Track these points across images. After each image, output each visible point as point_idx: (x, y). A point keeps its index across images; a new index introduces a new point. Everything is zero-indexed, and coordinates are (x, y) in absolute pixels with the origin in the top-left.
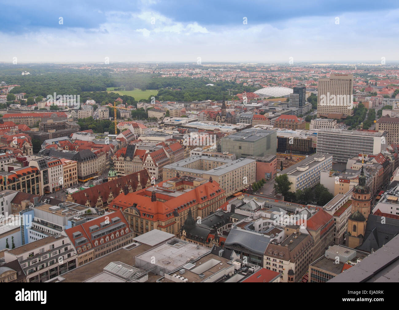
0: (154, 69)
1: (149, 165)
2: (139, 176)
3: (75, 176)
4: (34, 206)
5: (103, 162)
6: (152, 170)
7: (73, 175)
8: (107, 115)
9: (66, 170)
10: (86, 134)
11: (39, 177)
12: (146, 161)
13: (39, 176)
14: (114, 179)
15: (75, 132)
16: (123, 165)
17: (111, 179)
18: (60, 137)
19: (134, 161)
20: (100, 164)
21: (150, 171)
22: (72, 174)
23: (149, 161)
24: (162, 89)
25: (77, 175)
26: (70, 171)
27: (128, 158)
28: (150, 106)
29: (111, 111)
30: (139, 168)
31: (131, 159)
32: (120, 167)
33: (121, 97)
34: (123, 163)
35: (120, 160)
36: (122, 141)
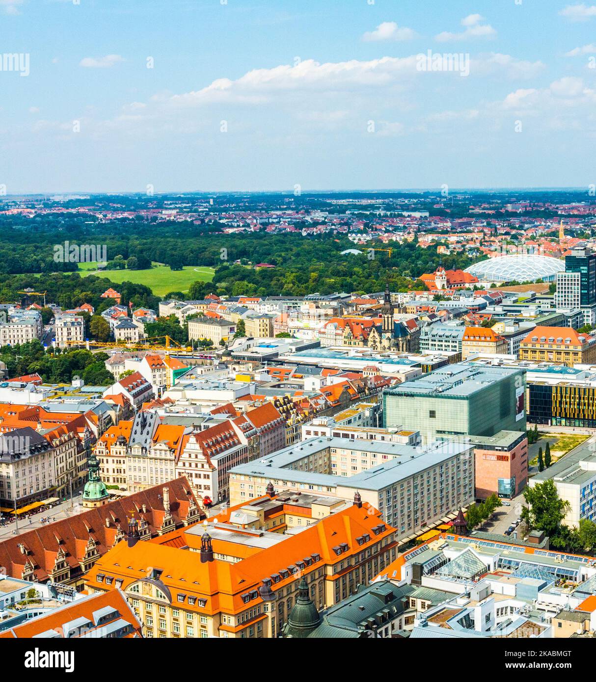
0: (203, 212)
1: (193, 465)
2: (166, 497)
5: (69, 460)
6: (200, 477)
8: (77, 336)
10: (23, 386)
12: (185, 456)
14: (99, 504)
16: (123, 466)
17: (91, 505)
19: (152, 455)
20: (60, 466)
21: (196, 481)
23: (193, 456)
27: (136, 450)
28: (194, 308)
29: (91, 324)
30: (167, 473)
31: (144, 451)
32: (114, 472)
33: (116, 287)
34: (124, 463)
35: (114, 454)
36: (121, 404)
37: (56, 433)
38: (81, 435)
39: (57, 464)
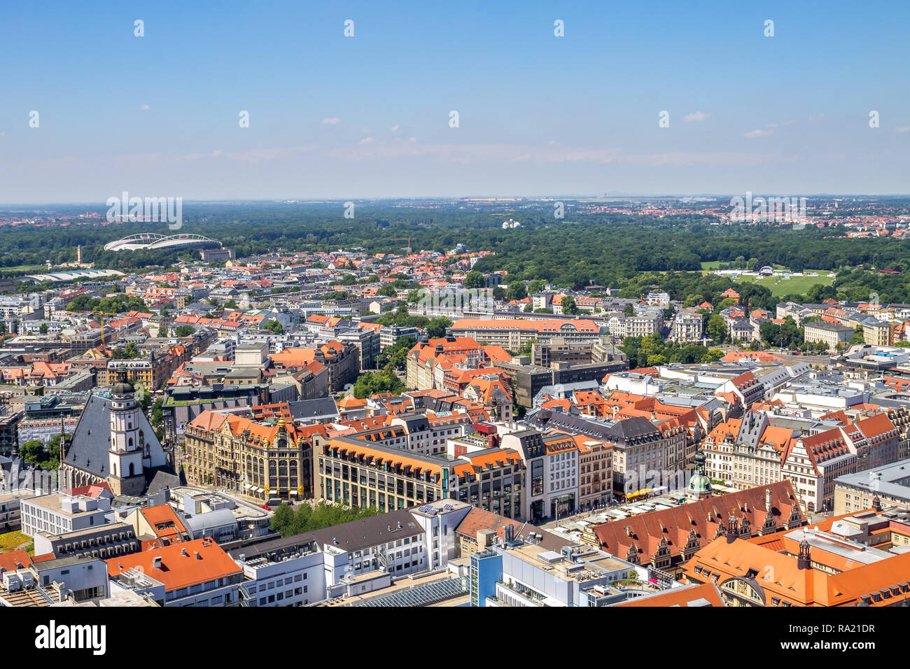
0: (827, 215)
1: (799, 469)
3: (606, 481)
4: (503, 546)
5: (678, 452)
6: (805, 482)
7: (604, 478)
8: (696, 333)
9: (586, 464)
10: (641, 378)
11: (522, 474)
12: (791, 459)
13: (520, 471)
15: (614, 369)
16: (730, 463)
17: (695, 498)
18: (579, 380)
19: (759, 456)
20: (670, 456)
21: (800, 486)
22: (600, 475)
23: (799, 460)
24: (847, 268)
25: (611, 480)
26: (596, 467)
27: (743, 449)
28: (811, 312)
29: (709, 322)
30: (772, 474)
31: (751, 450)
32: (720, 468)
33: (737, 287)
34: (730, 460)
35: (722, 451)
36: (732, 401)
37: (668, 424)
38: (692, 429)
39: (667, 455)
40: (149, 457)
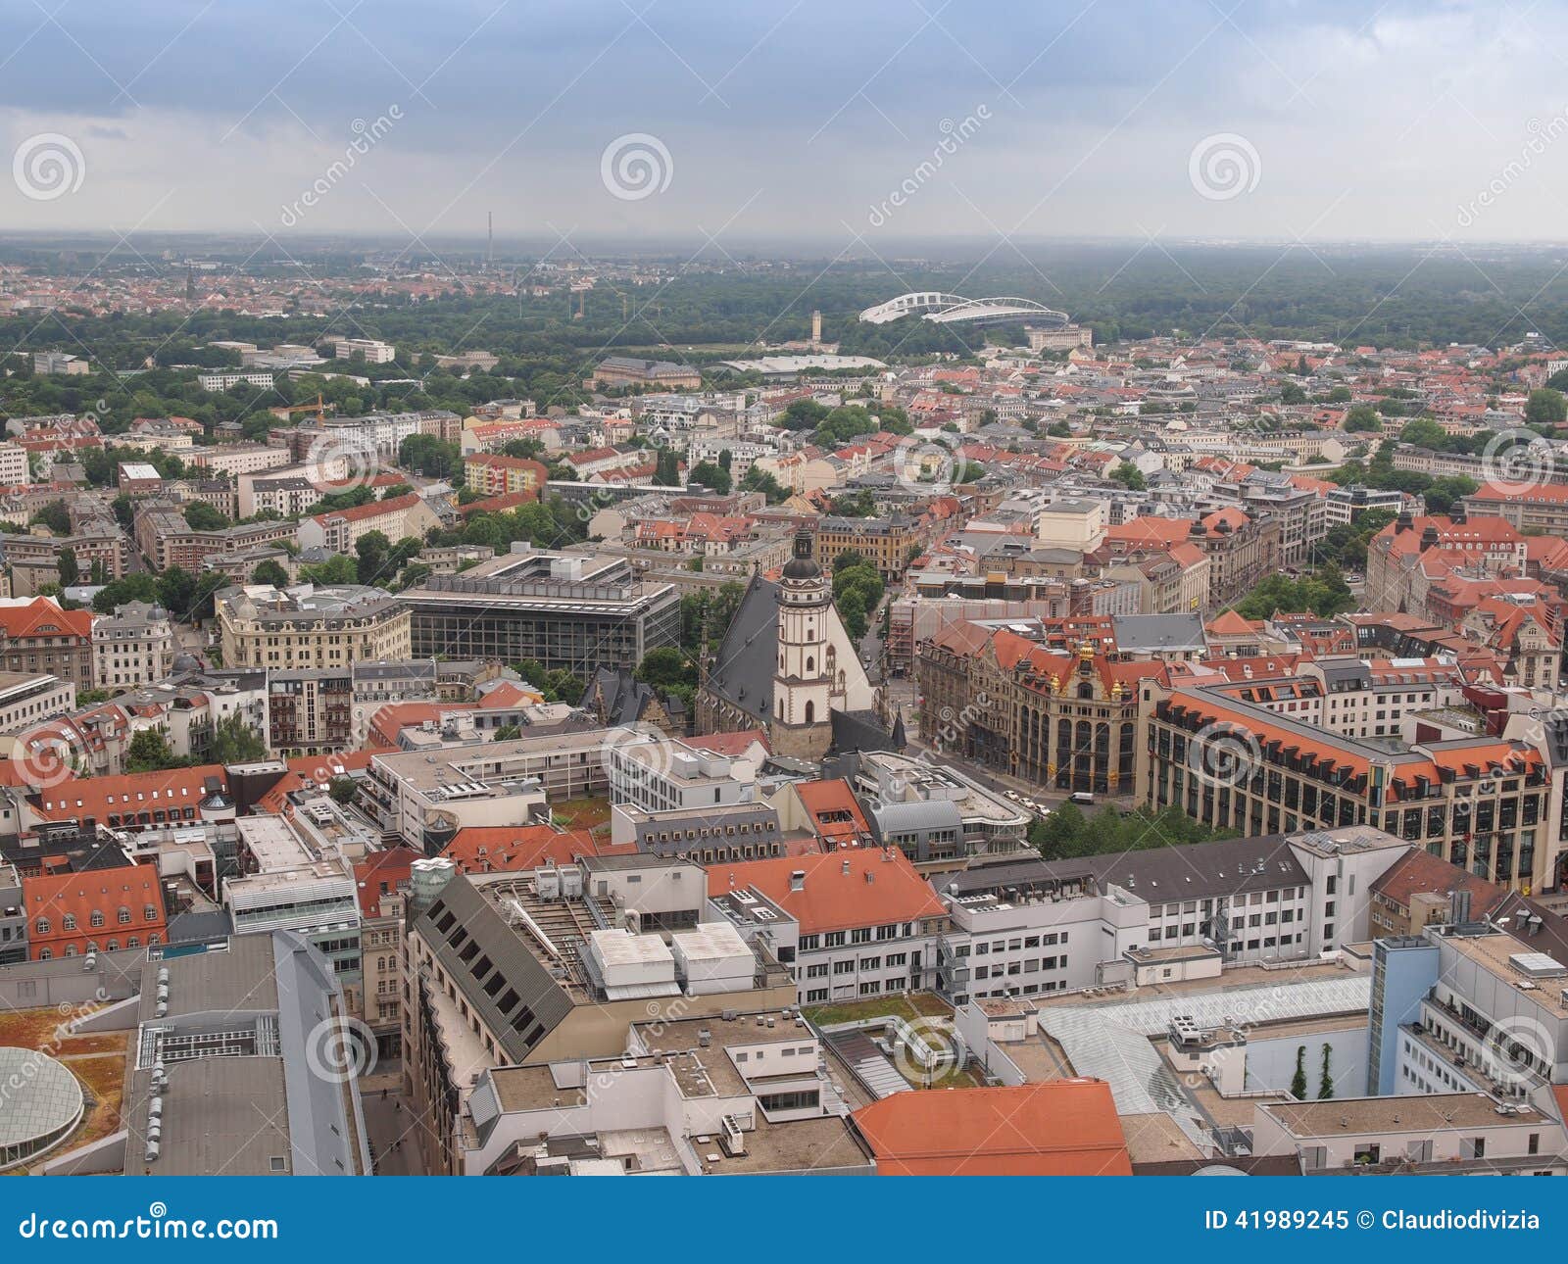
4: (1444, 931)
11: (1543, 796)
40: (842, 693)
